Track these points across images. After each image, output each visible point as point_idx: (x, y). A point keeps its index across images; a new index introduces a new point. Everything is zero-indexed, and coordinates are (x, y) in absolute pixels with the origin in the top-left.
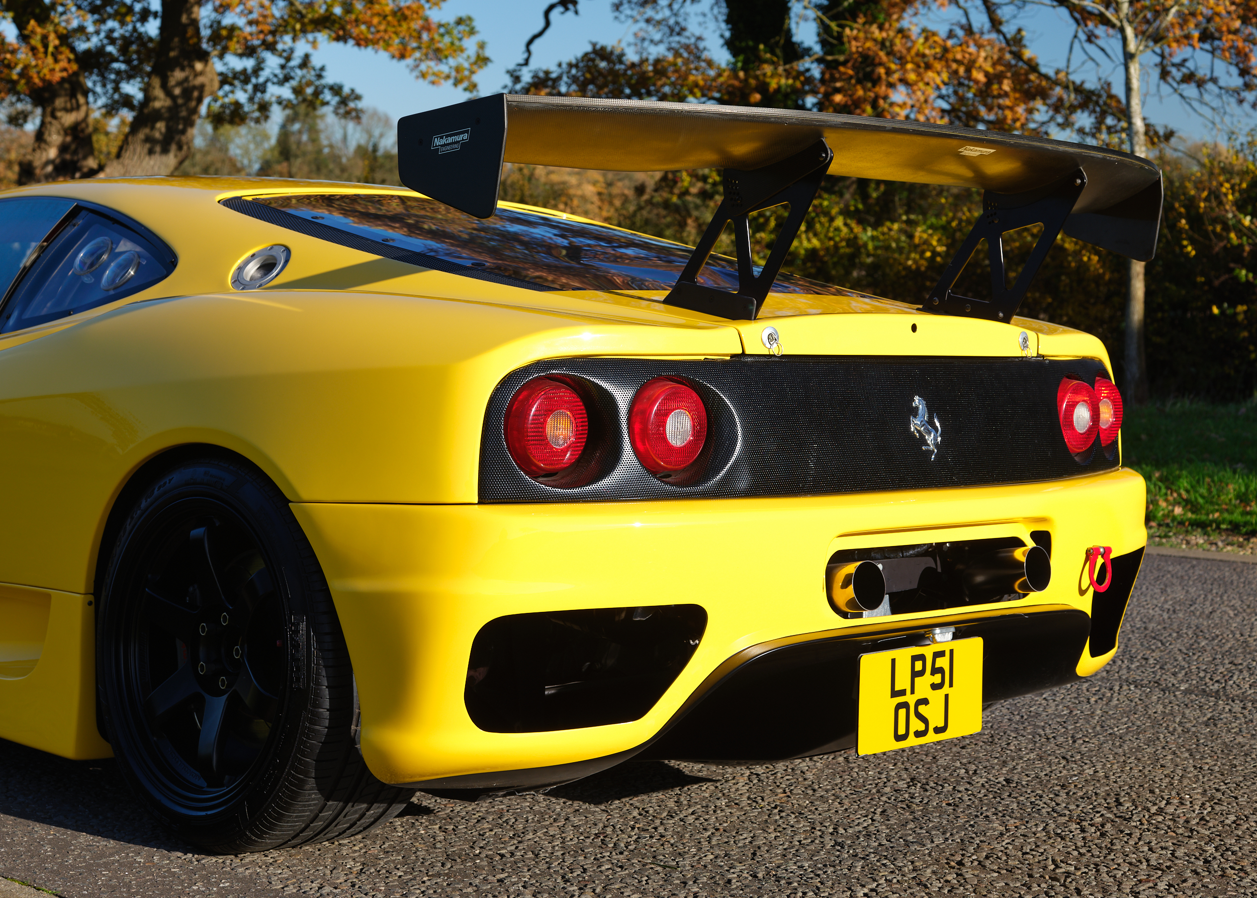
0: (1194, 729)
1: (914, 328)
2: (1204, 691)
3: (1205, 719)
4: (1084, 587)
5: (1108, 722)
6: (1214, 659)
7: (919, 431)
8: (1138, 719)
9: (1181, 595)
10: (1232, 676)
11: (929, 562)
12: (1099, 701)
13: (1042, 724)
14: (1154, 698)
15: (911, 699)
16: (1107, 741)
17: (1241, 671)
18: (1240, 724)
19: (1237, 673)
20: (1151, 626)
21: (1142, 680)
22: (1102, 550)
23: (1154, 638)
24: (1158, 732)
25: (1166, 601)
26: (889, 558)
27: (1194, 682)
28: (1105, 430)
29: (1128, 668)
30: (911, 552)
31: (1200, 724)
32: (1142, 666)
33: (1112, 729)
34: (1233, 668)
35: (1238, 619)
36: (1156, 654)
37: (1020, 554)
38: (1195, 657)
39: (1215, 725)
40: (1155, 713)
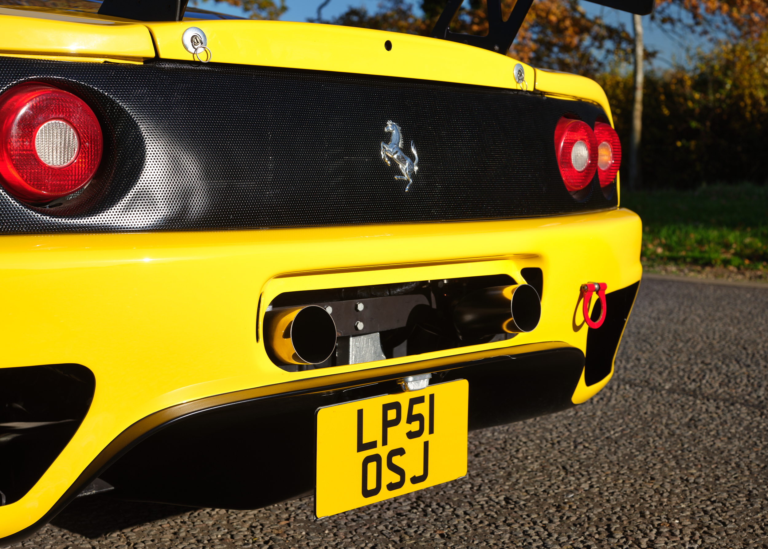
0: (678, 432)
1: (388, 45)
2: (684, 390)
3: (687, 420)
4: (578, 323)
5: (606, 425)
6: (690, 359)
7: (391, 159)
8: (631, 420)
9: (662, 307)
10: (704, 376)
11: (422, 300)
12: (601, 401)
13: (551, 427)
14: (645, 397)
15: (383, 451)
16: (604, 446)
17: (711, 371)
18: (717, 426)
19: (708, 372)
20: (643, 331)
21: (635, 380)
22: (596, 286)
23: (644, 341)
24: (648, 436)
25: (652, 311)
26: (376, 296)
27: (676, 381)
28: (604, 171)
29: (625, 368)
30: (399, 290)
31: (683, 425)
32: (635, 366)
33: (609, 431)
34: (705, 367)
35: (704, 325)
36: (646, 355)
37: (508, 293)
38: (675, 358)
39: (696, 427)
40: (646, 413)
